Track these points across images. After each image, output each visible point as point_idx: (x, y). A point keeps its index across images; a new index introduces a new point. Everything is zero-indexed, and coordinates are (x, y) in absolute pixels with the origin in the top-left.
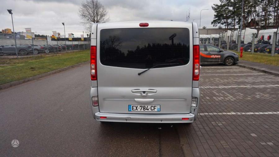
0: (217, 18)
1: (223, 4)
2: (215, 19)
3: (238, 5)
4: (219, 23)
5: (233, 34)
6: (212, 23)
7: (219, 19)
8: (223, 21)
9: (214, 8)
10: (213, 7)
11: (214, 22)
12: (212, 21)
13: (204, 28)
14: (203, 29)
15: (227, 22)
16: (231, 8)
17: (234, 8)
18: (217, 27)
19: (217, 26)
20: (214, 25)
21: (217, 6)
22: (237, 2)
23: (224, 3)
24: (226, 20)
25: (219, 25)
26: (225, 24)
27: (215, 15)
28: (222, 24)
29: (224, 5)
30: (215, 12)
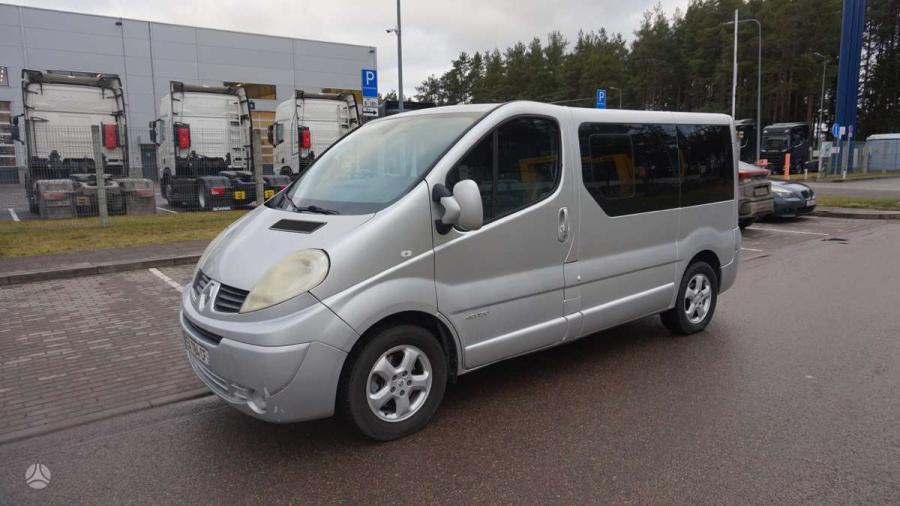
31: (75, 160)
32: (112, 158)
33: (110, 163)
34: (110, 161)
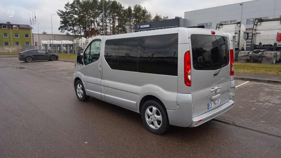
0: (63, 25)
1: (67, 11)
2: (62, 25)
3: (82, 14)
4: (66, 29)
5: (79, 42)
6: (59, 29)
7: (65, 26)
8: (69, 28)
9: (60, 14)
10: (58, 13)
11: (61, 28)
12: (59, 27)
13: (45, 33)
14: (43, 34)
15: (74, 29)
16: (76, 16)
17: (79, 17)
18: (65, 34)
19: (64, 32)
20: (61, 31)
21: (62, 12)
22: (82, 11)
23: (69, 10)
24: (72, 26)
25: (66, 31)
26: (71, 31)
27: (61, 21)
28: (69, 30)
29: (69, 13)
30: (61, 18)
31: (266, 45)
32: (279, 44)
33: (278, 46)
34: (278, 45)
